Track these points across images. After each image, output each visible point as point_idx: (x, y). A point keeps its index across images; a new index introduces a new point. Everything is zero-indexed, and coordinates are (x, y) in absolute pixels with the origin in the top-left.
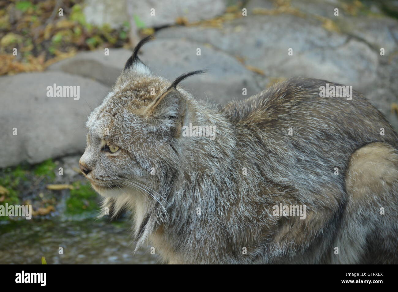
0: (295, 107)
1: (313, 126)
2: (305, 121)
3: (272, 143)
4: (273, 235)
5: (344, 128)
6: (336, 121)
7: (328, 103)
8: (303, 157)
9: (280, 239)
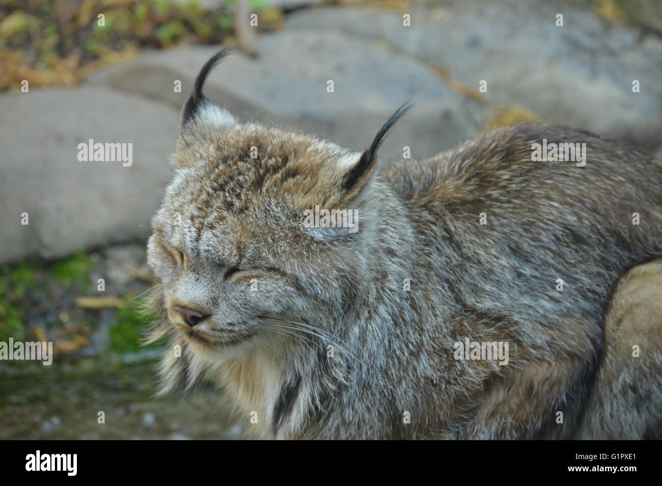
0: (517, 180)
1: (549, 217)
2: (536, 208)
3: (472, 242)
4: (475, 408)
5: (610, 223)
6: (595, 210)
7: (583, 176)
8: (527, 271)
9: (487, 414)
